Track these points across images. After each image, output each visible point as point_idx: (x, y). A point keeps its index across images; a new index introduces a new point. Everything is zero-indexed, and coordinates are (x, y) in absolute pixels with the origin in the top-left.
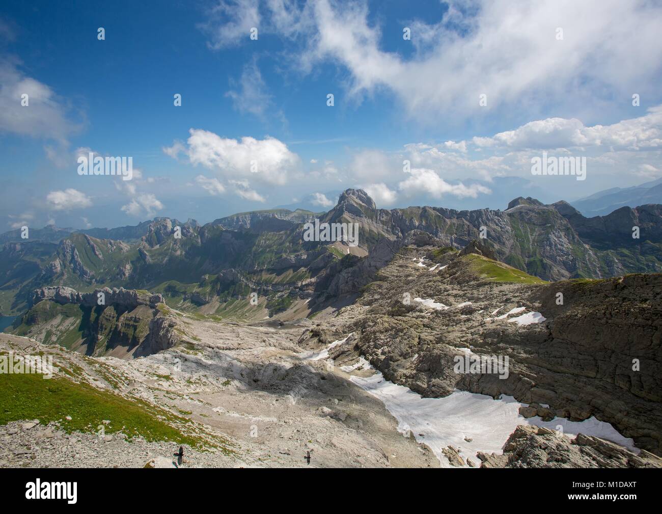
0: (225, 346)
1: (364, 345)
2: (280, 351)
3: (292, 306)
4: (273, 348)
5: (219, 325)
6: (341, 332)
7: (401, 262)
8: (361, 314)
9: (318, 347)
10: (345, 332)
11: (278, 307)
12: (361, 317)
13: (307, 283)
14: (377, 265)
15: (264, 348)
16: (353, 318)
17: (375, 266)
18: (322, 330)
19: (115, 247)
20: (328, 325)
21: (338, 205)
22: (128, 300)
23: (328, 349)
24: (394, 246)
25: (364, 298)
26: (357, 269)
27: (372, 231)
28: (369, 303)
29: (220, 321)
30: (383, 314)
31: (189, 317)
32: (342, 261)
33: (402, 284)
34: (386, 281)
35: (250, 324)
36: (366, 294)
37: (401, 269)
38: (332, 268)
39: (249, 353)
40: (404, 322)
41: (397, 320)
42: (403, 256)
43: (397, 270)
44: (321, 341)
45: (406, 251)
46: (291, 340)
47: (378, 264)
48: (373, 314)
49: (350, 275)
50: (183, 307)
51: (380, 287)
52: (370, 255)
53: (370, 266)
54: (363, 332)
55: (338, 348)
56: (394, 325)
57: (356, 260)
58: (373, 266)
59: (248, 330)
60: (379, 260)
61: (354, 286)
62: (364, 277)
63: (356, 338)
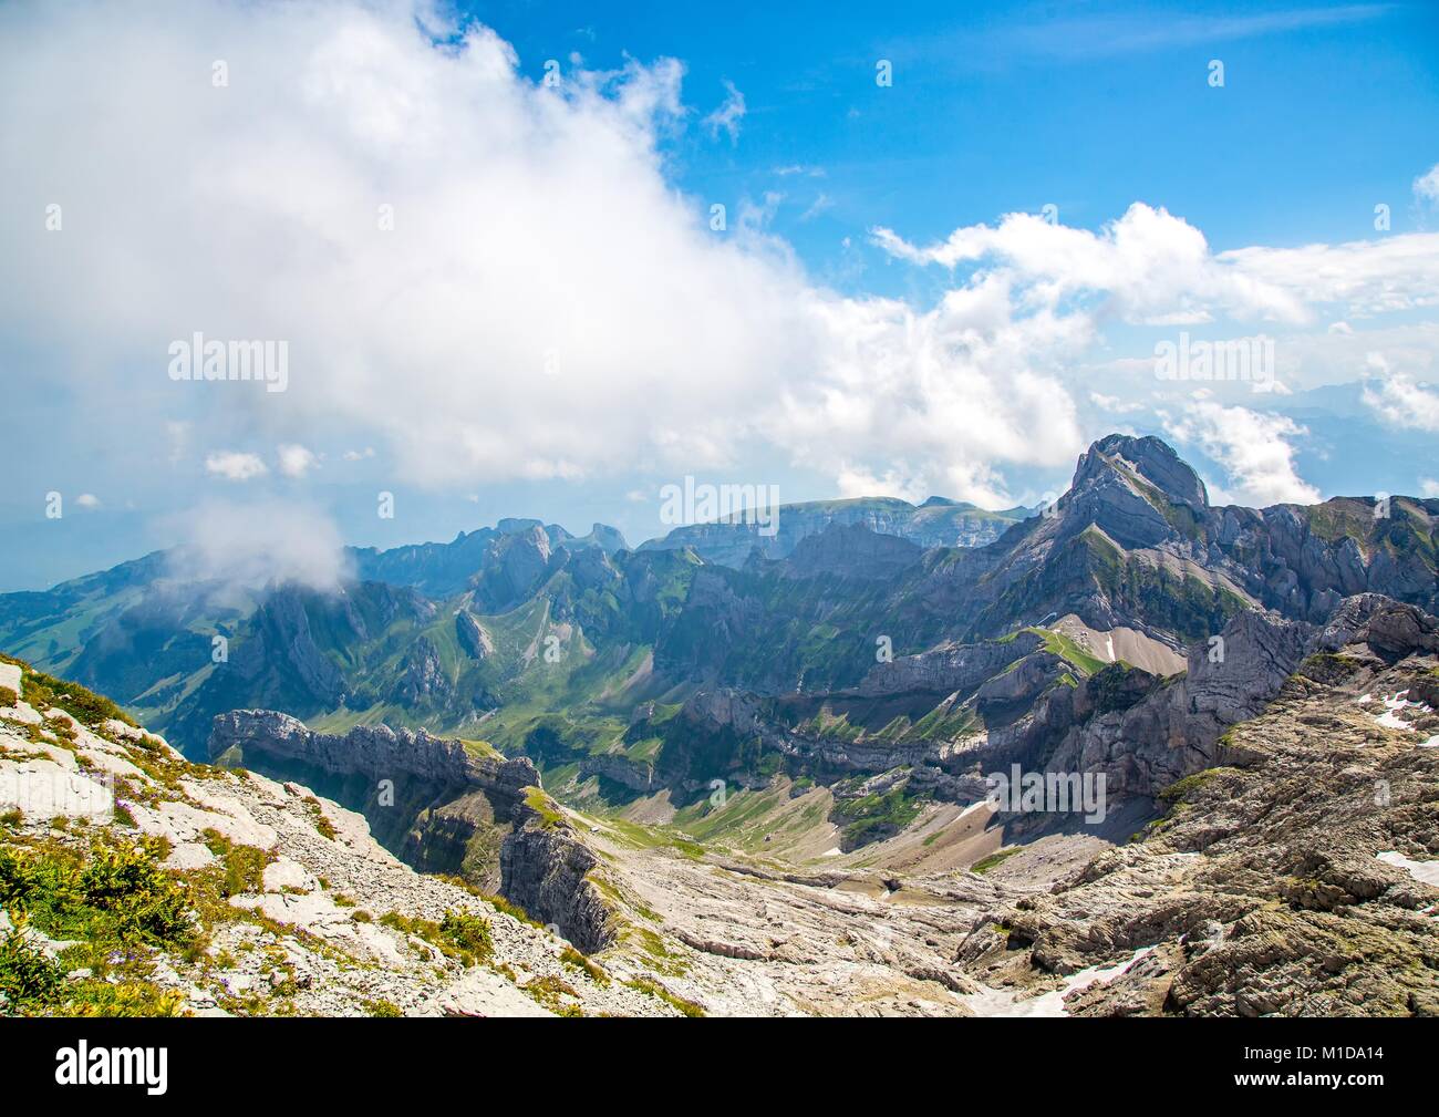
0: (733, 944)
1: (1197, 998)
2: (908, 980)
3: (916, 823)
4: (884, 970)
5: (703, 871)
6: (1107, 938)
7: (1312, 704)
8: (1174, 884)
9: (1027, 982)
10: (1120, 945)
11: (872, 820)
12: (1177, 894)
13: (968, 748)
14: (1221, 708)
15: (856, 966)
16: (1147, 895)
17: (1213, 712)
18: (1041, 928)
19: (397, 605)
20: (1062, 912)
21: (1074, 491)
22: (439, 769)
23: (1065, 992)
24: (1282, 646)
25: (1178, 822)
26: (1147, 716)
27: (1195, 581)
28: (1199, 844)
29: (701, 858)
30: (1260, 895)
31: (606, 835)
32: (1093, 685)
33: (1321, 788)
34: (1257, 770)
35: (794, 874)
36: (1184, 810)
37: (1313, 732)
38: (1055, 706)
39: (810, 977)
40: (1343, 933)
41: (1315, 924)
42: (1318, 685)
43: (1298, 733)
44: (1042, 965)
45: (1332, 669)
46: (929, 943)
47: (1225, 706)
48: (1224, 890)
49: (1119, 733)
50: (579, 796)
51: (1238, 788)
52: (1196, 669)
53: (1194, 709)
54: (1188, 951)
55: (1099, 995)
56: (1307, 943)
57: (1144, 683)
58: (1207, 711)
59: (790, 897)
60: (1227, 692)
61: (1133, 772)
62: (1170, 745)
63: (1164, 967)
